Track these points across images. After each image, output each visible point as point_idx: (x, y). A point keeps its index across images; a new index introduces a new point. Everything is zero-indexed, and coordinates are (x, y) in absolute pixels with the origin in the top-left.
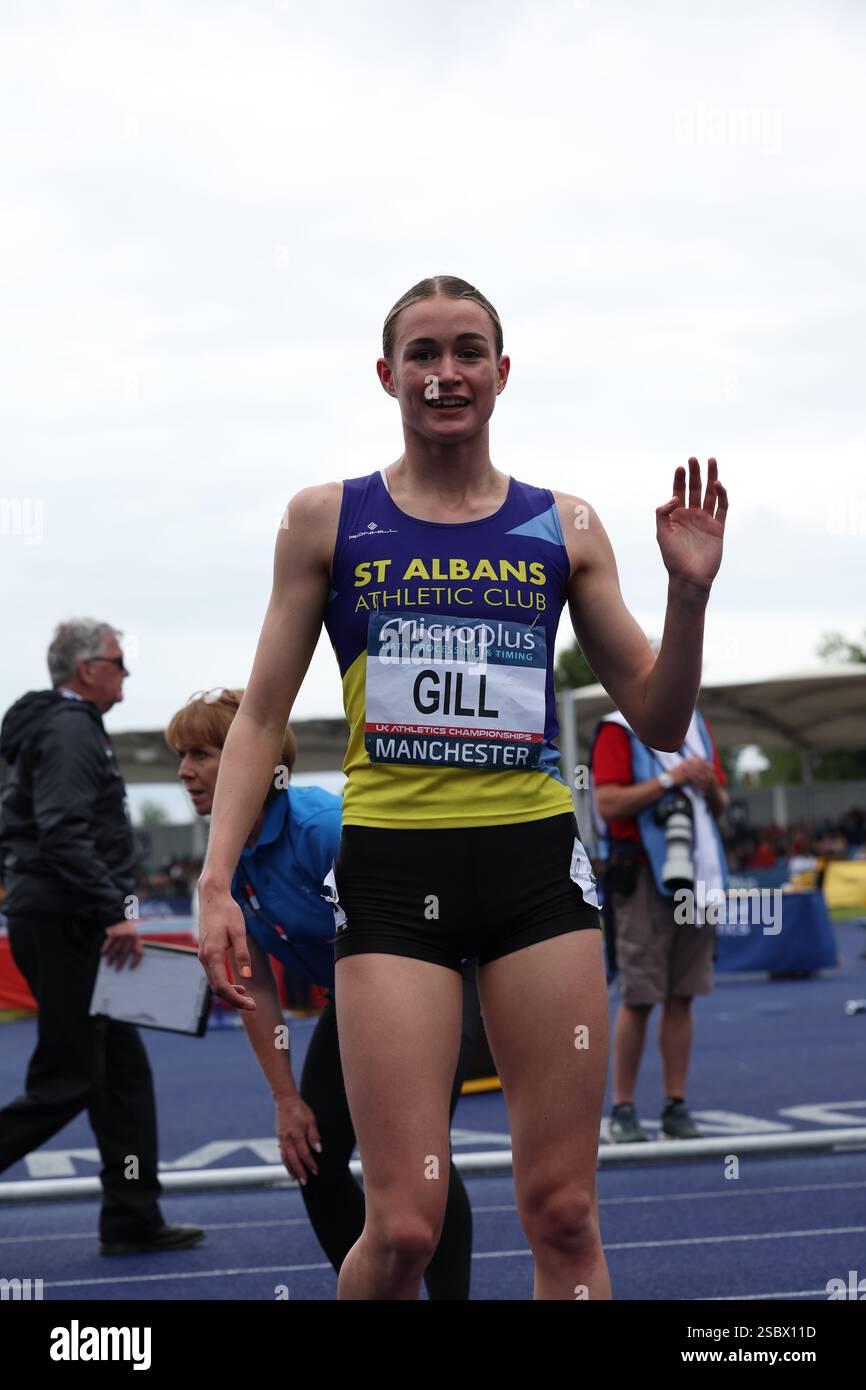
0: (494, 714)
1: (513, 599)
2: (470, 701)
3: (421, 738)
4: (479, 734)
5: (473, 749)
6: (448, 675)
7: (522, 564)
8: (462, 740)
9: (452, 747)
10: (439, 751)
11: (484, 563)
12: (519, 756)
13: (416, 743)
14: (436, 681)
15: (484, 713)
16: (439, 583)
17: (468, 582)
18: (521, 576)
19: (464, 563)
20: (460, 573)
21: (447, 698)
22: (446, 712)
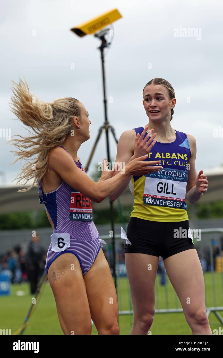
0: (175, 194)
1: (181, 164)
2: (169, 191)
3: (158, 199)
4: (171, 199)
5: (170, 202)
6: (165, 183)
7: (183, 154)
8: (167, 200)
9: (165, 202)
10: (162, 202)
11: (174, 154)
12: (180, 205)
13: (157, 200)
14: (162, 185)
15: (173, 193)
16: (164, 159)
17: (170, 159)
18: (183, 158)
19: (169, 154)
20: (168, 157)
21: (165, 189)
22: (164, 193)
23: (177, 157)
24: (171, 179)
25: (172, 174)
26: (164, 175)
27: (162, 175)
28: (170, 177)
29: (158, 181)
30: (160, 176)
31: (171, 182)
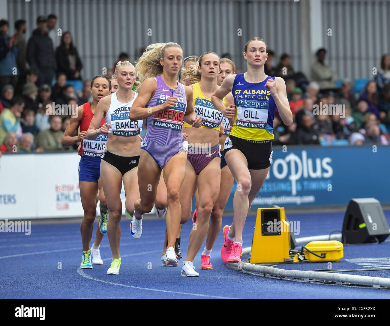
0: (258, 118)
1: (263, 97)
2: (254, 116)
3: (245, 122)
4: (255, 122)
5: (254, 125)
6: (250, 111)
7: (266, 91)
8: (252, 123)
9: (250, 124)
10: (248, 125)
11: (259, 91)
14: (248, 112)
15: (256, 118)
16: (249, 94)
18: (265, 93)
19: (255, 91)
20: (254, 93)
21: (250, 115)
22: (249, 118)
23: (261, 92)
24: (255, 108)
25: (256, 104)
26: (249, 105)
27: (248, 105)
28: (254, 106)
29: (244, 109)
30: (245, 106)
31: (254, 110)
